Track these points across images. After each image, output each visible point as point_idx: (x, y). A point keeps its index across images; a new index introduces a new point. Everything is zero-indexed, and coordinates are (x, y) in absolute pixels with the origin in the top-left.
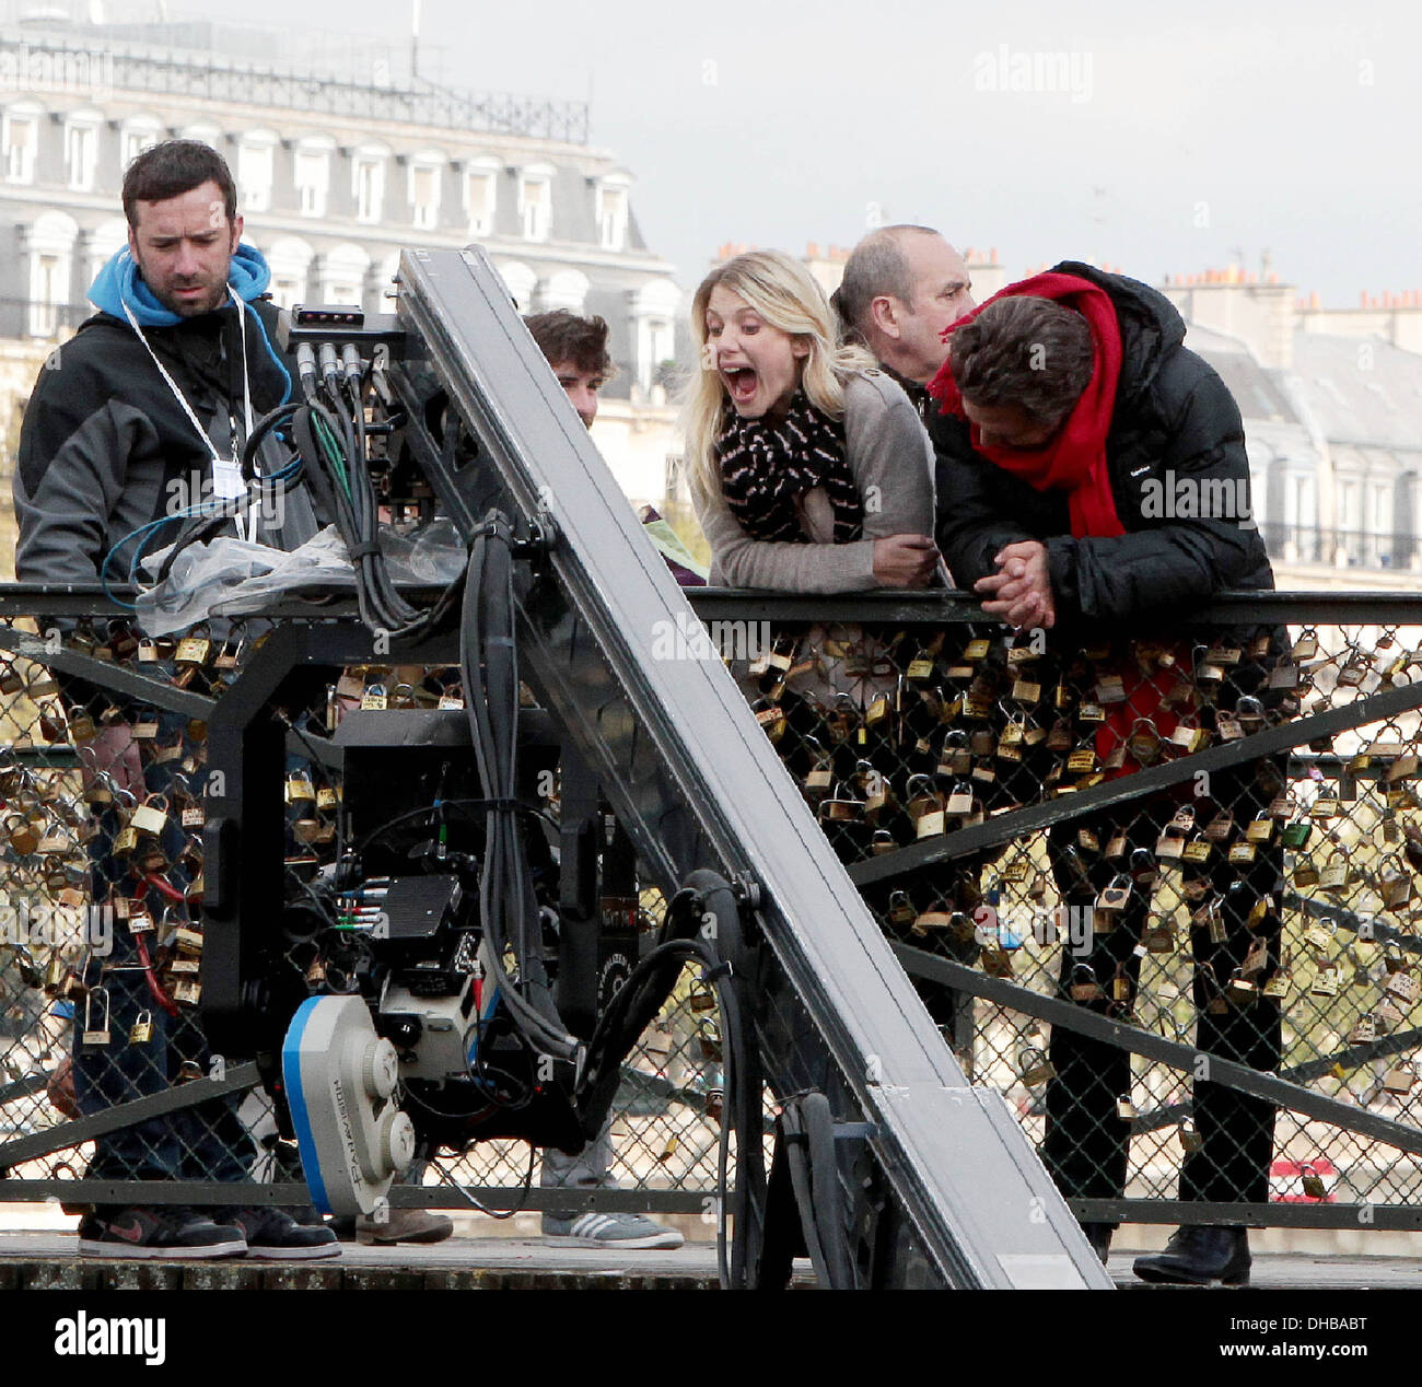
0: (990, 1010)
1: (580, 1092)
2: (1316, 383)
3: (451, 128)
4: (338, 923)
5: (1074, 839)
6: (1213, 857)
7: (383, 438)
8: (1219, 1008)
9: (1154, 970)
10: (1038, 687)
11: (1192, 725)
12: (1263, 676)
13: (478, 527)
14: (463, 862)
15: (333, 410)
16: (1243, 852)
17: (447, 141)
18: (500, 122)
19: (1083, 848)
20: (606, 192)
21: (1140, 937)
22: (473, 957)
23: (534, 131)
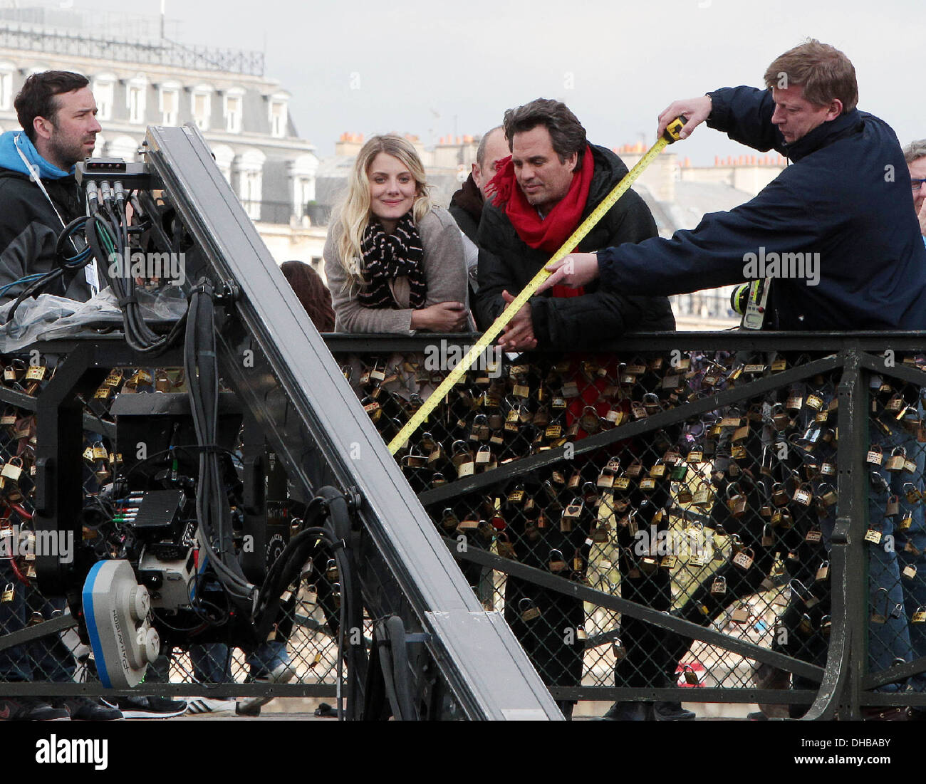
0: (502, 577)
1: (255, 616)
2: (689, 211)
3: (184, 68)
4: (114, 518)
5: (550, 477)
6: (631, 485)
7: (137, 236)
8: (636, 575)
9: (597, 553)
10: (528, 388)
11: (617, 410)
12: (658, 381)
13: (194, 287)
14: (186, 482)
15: (109, 219)
16: (648, 484)
17: (182, 75)
18: (213, 64)
19: (555, 482)
20: (274, 104)
21: (589, 534)
22: (193, 537)
23: (233, 69)
